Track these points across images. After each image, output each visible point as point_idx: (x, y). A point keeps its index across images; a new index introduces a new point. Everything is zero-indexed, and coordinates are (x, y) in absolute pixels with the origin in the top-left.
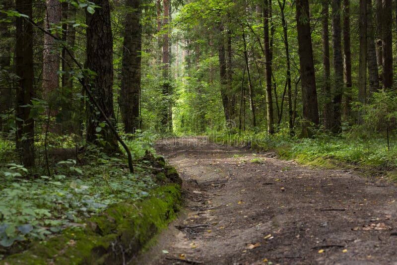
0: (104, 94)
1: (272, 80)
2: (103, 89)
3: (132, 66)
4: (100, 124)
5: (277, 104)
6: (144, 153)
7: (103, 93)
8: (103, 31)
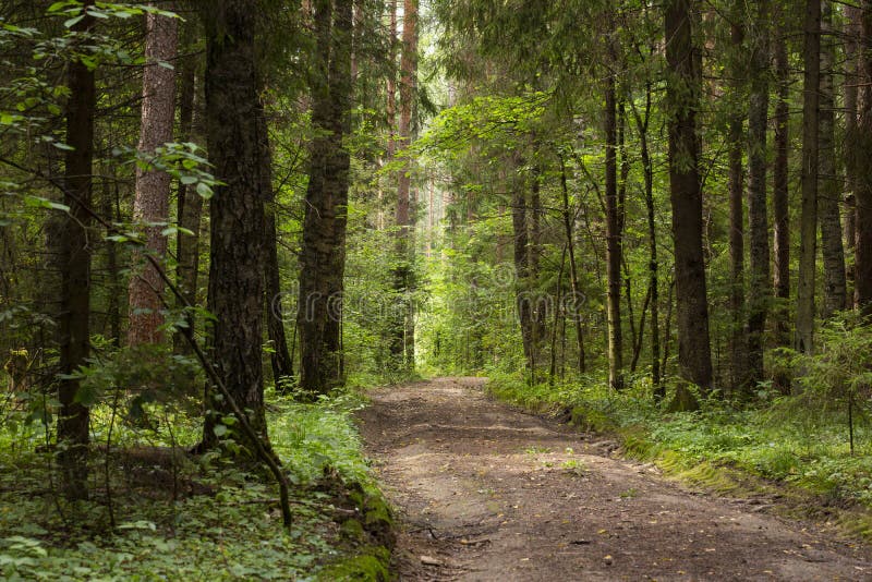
0: (244, 337)
1: (622, 273)
2: (242, 327)
3: (326, 240)
4: (223, 419)
5: (632, 322)
6: (319, 473)
7: (240, 336)
8: (244, 206)
